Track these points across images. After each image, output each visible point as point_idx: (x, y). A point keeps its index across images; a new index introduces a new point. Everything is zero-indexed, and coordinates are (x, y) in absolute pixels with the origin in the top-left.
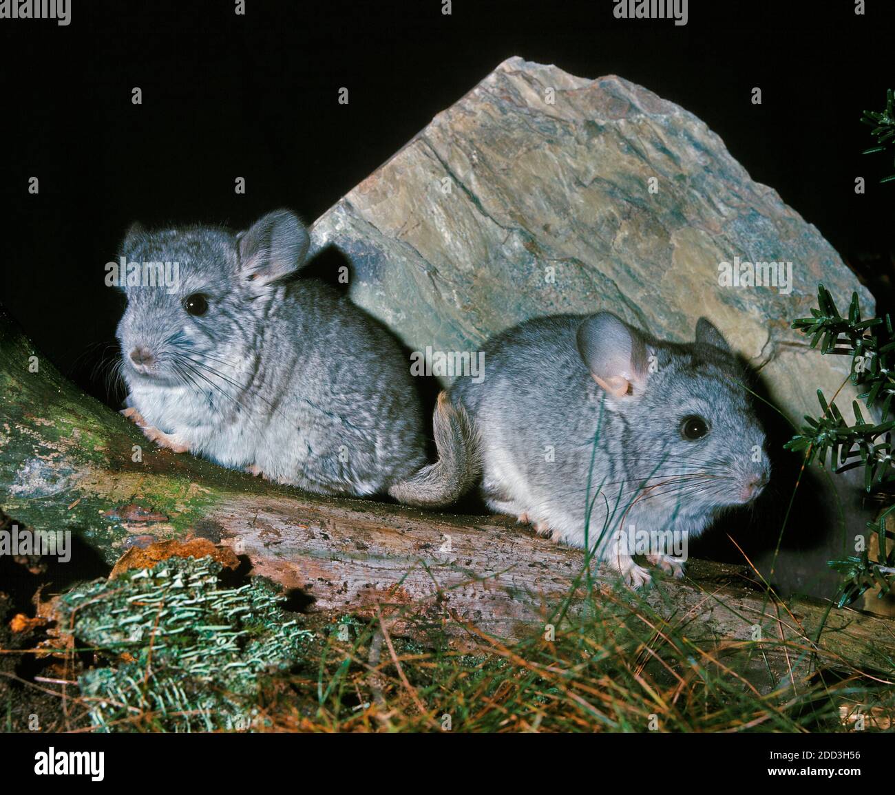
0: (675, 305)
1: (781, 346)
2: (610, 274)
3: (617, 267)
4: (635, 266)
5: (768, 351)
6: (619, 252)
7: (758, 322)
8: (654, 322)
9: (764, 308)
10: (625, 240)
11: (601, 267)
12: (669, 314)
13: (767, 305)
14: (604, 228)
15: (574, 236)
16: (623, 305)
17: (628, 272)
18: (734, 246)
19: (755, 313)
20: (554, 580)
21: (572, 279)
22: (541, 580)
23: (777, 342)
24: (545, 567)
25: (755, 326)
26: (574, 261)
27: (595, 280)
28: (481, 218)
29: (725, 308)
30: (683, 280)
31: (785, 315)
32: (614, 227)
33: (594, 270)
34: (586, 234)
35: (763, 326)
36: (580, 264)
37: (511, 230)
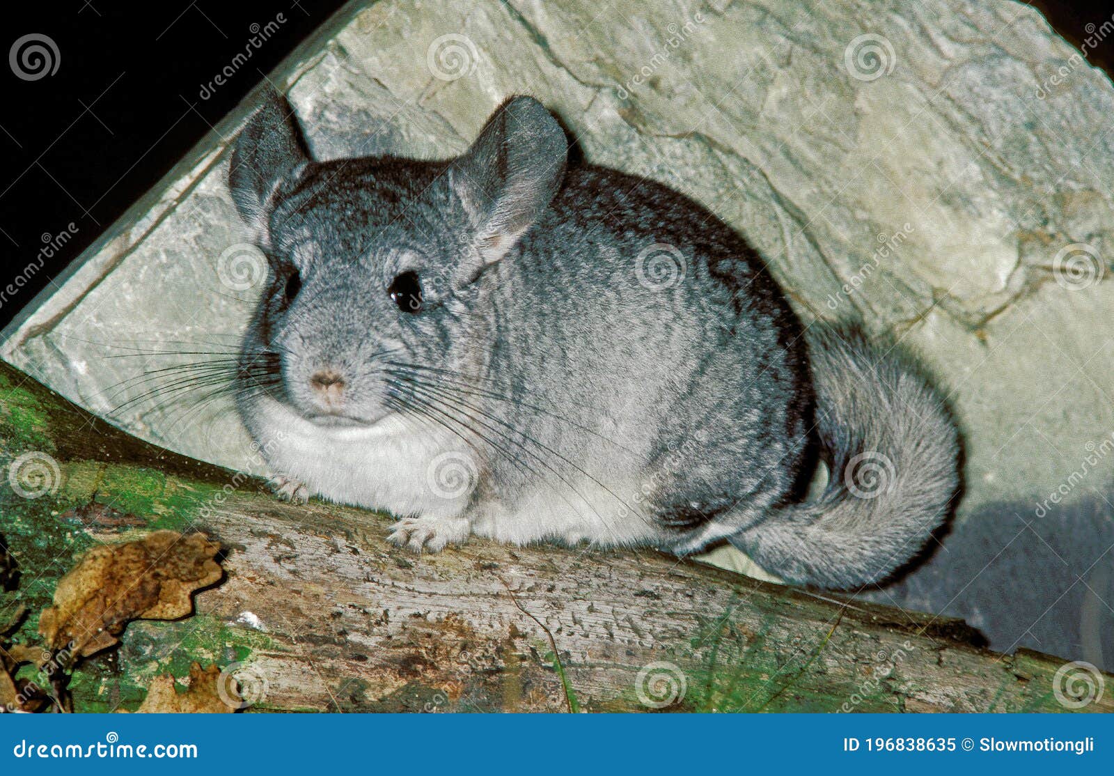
0: (864, 209)
1: (1041, 273)
2: (757, 158)
3: (769, 146)
4: (799, 144)
5: (1018, 282)
6: (773, 121)
7: (999, 234)
8: (828, 234)
9: (1014, 211)
10: (782, 102)
11: (744, 146)
12: (854, 223)
13: (1015, 207)
14: (749, 84)
15: (700, 96)
16: (778, 209)
17: (788, 154)
18: (960, 108)
19: (997, 218)
20: (670, 615)
21: (695, 166)
22: (651, 614)
23: (1033, 267)
24: (657, 597)
25: (994, 241)
26: (697, 136)
27: (733, 167)
28: (550, 70)
29: (945, 211)
30: (878, 168)
31: (1046, 222)
32: (764, 82)
33: (730, 152)
34: (718, 92)
35: (1008, 241)
36: (710, 144)
37: (599, 87)
